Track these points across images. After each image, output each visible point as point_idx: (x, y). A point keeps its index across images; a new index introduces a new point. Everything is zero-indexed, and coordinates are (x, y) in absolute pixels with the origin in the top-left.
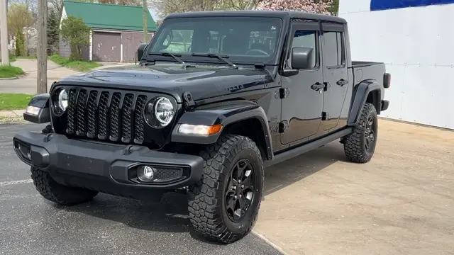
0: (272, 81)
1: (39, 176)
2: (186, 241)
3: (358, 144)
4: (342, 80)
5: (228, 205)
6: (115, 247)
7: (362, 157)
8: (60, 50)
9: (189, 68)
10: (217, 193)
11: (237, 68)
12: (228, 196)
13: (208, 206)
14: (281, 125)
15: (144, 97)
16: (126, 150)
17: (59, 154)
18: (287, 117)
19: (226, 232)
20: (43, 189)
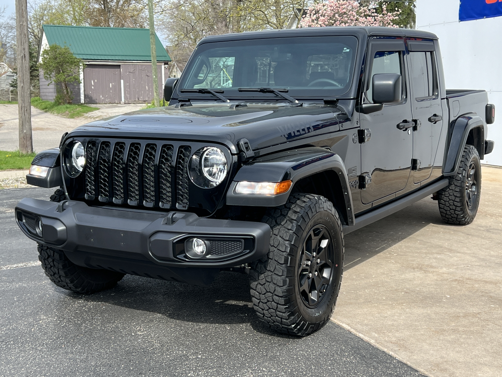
0: (347, 120)
1: (49, 257)
2: (247, 334)
3: (458, 200)
4: (435, 115)
5: (301, 285)
6: (157, 345)
7: (463, 217)
8: (42, 91)
9: (239, 108)
10: (288, 271)
11: (301, 105)
12: (300, 274)
13: (277, 288)
14: (362, 179)
15: (187, 148)
16: (168, 219)
17: (79, 227)
18: (368, 168)
19: (300, 321)
20: (54, 274)
